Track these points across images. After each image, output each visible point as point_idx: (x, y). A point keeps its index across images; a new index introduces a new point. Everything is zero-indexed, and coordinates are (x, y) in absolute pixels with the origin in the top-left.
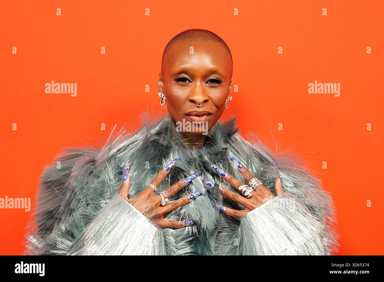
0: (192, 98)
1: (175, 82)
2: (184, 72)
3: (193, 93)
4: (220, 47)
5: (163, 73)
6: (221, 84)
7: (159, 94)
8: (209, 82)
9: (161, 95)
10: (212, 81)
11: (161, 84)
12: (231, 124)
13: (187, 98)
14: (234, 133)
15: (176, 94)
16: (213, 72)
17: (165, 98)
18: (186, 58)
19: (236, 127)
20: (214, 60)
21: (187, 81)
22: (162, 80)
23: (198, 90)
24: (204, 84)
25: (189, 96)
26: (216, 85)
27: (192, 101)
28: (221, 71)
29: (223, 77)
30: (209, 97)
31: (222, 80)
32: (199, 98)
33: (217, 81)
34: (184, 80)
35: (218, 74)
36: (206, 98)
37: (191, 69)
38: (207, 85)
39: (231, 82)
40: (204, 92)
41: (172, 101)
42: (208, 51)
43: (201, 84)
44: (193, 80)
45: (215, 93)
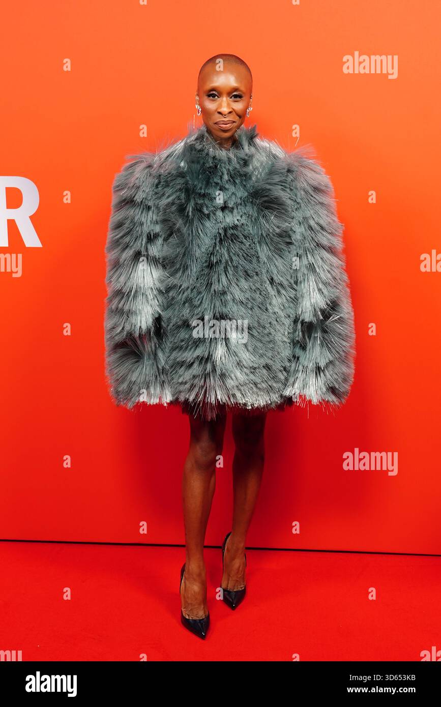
0: (219, 110)
1: (206, 97)
2: (213, 89)
3: (220, 106)
4: (242, 68)
5: (199, 90)
6: (242, 98)
7: (196, 106)
8: (233, 97)
9: (197, 107)
10: (236, 96)
11: (197, 98)
12: (254, 129)
13: (216, 110)
14: (255, 137)
15: (207, 107)
16: (236, 89)
17: (200, 110)
18: (215, 79)
19: (256, 133)
20: (237, 79)
21: (216, 97)
22: (198, 95)
23: (224, 104)
24: (229, 98)
25: (217, 109)
26: (238, 99)
27: (220, 113)
28: (243, 88)
29: (244, 93)
30: (232, 109)
31: (243, 95)
32: (225, 110)
33: (240, 96)
34: (214, 96)
35: (240, 91)
36: (230, 110)
37: (218, 87)
38: (231, 99)
39: (251, 96)
40: (229, 105)
41: (206, 113)
42: (232, 72)
43: (227, 99)
44: (220, 96)
45: (239, 106)
